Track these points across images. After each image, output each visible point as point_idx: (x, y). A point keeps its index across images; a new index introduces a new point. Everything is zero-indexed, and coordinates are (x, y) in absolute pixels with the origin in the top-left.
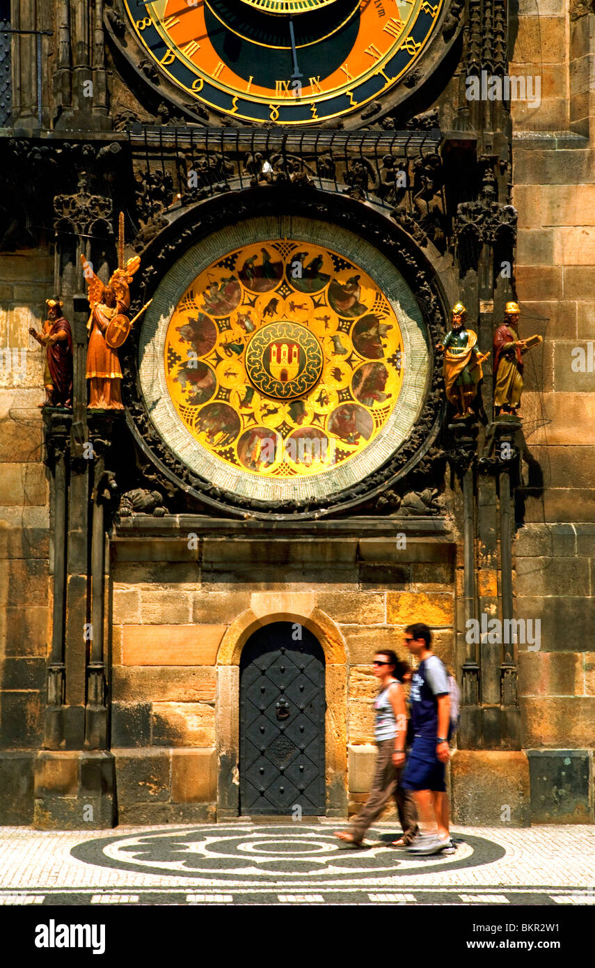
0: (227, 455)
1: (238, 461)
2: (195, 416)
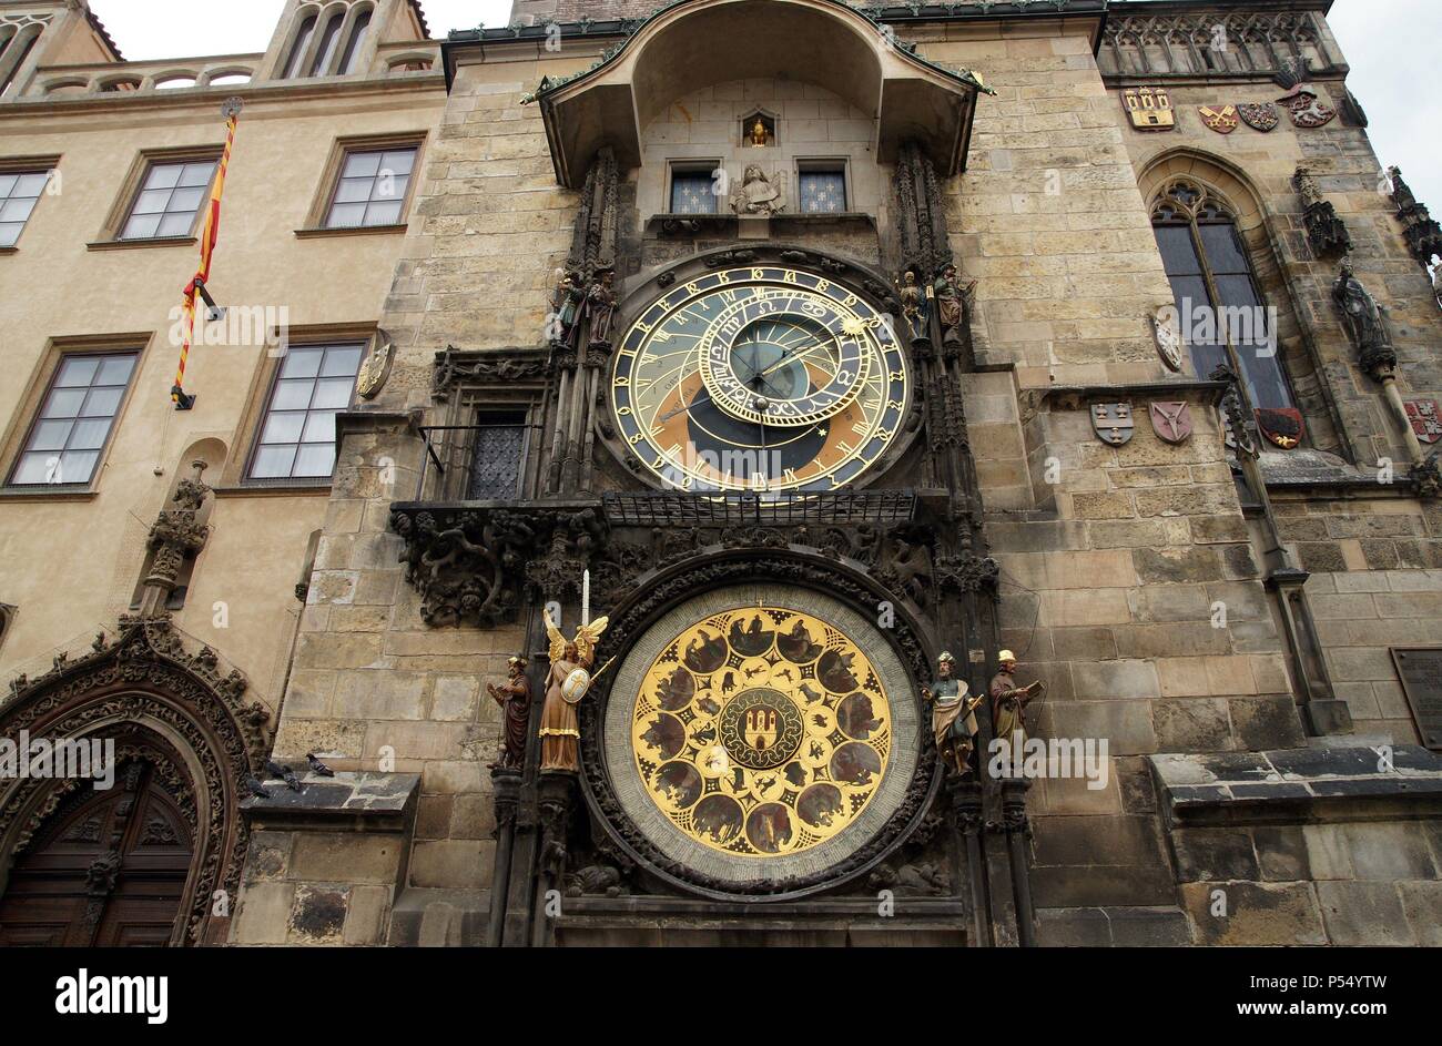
0: (740, 847)
1: (754, 850)
2: (691, 818)
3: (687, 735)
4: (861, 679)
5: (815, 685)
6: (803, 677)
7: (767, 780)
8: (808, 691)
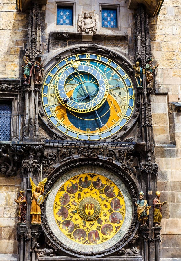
0: (86, 242)
1: (90, 243)
2: (72, 236)
8: (102, 198)
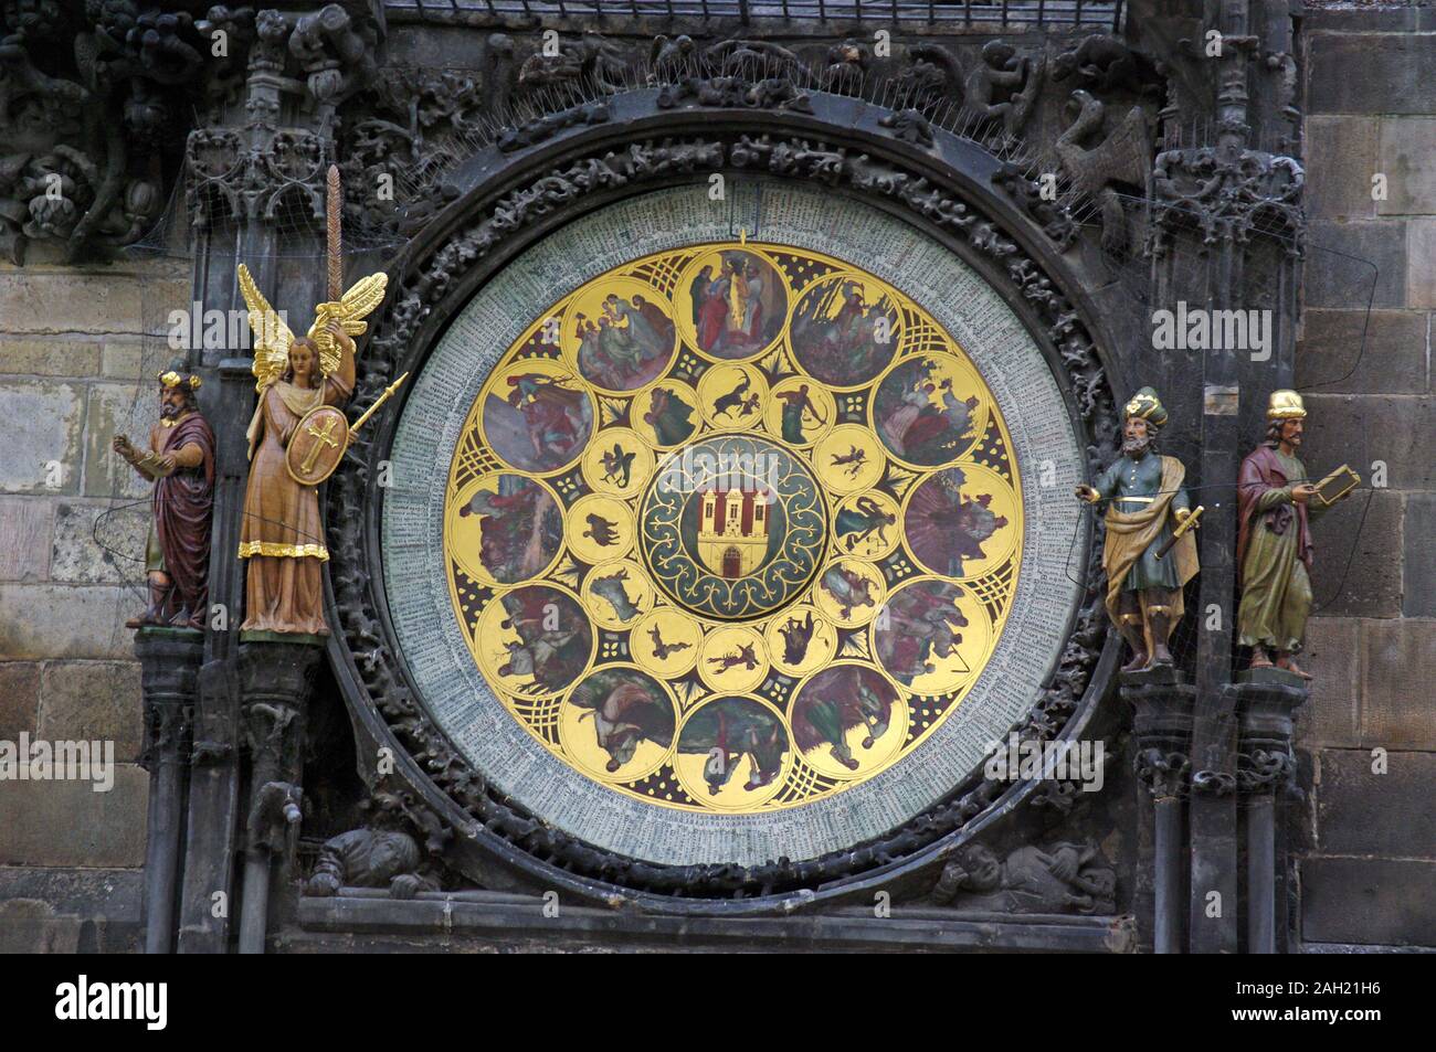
3: (900, 523)
4: (493, 613)
5: (600, 612)
6: (624, 636)
7: (732, 409)
8: (618, 601)
